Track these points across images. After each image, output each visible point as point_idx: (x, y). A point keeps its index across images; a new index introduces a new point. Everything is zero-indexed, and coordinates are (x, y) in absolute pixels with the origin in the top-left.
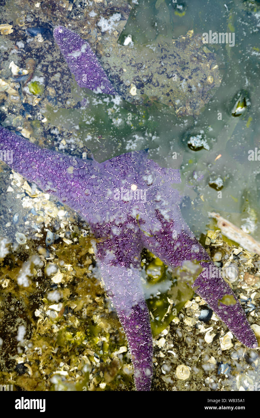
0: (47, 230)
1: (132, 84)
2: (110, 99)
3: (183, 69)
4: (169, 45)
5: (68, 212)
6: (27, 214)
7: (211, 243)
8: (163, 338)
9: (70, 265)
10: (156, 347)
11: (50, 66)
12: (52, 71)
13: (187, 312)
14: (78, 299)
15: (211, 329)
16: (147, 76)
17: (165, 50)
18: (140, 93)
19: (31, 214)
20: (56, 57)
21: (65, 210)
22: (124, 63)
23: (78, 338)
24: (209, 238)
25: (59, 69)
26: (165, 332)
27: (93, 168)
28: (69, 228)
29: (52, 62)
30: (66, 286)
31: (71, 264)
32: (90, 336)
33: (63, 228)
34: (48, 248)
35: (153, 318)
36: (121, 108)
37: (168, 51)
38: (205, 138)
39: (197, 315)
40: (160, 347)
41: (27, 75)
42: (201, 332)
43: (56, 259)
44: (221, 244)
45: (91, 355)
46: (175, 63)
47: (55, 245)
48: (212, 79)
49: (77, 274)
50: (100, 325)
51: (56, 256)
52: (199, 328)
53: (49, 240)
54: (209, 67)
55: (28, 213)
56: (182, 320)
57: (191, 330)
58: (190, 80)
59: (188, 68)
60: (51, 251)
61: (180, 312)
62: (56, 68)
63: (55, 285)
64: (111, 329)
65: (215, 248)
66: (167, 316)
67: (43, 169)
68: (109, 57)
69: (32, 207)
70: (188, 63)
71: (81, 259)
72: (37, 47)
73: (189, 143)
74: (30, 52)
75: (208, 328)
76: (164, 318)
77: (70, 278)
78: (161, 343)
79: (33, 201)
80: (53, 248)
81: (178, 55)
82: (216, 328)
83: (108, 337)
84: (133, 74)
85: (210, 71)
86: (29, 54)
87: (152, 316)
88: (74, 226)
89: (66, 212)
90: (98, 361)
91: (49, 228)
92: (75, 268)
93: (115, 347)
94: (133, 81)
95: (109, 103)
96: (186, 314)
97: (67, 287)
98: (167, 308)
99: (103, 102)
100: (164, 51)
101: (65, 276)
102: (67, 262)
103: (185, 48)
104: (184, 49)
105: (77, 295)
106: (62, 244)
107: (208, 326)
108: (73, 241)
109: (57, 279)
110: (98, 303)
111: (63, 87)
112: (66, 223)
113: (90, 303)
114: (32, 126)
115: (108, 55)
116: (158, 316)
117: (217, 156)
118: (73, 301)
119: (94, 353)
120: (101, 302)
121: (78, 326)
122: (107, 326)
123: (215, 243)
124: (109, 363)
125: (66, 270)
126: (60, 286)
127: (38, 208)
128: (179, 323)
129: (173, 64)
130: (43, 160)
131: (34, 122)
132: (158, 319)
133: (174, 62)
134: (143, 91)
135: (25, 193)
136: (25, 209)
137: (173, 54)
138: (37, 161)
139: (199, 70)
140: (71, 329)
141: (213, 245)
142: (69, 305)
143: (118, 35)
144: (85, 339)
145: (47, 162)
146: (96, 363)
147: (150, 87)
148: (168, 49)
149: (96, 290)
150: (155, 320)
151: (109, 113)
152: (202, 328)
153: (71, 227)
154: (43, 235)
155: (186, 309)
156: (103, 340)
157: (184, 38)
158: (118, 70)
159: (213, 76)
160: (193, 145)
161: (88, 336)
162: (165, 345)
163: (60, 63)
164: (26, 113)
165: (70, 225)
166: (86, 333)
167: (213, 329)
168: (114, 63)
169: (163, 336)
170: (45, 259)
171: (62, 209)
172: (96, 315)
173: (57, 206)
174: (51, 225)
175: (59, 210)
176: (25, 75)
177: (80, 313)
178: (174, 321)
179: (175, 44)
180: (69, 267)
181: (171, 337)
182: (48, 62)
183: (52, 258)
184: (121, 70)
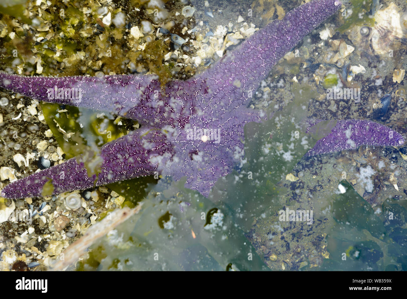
0: (187, 40)
1: (298, 179)
2: (292, 150)
3: (294, 235)
4: (322, 229)
5: (197, 68)
6: (210, 26)
7: (111, 197)
8: (36, 113)
9: (143, 49)
10: (30, 103)
11: (346, 105)
12: (340, 106)
13: (53, 147)
14: (107, 44)
15: (27, 165)
16: (300, 196)
17: (319, 224)
18: (287, 183)
19: (209, 31)
20: (353, 114)
21: (200, 65)
22: (322, 179)
23: (69, 30)
24: (118, 197)
25: (340, 112)
26: (41, 118)
27: (239, 105)
28: (180, 62)
29: (349, 109)
30: (125, 37)
31: (145, 50)
32: (67, 41)
33: (182, 57)
34: (168, 33)
35: (60, 111)
36: (279, 157)
37: (316, 227)
38: (218, 229)
39: (46, 156)
40: (28, 107)
41: (346, 79)
42: (28, 153)
43: (155, 37)
44: (106, 206)
45: (47, 36)
46: (302, 229)
47: (169, 42)
48: (273, 259)
49: (132, 53)
50: (73, 56)
51: (158, 39)
52: (32, 153)
53: (177, 38)
54: (286, 261)
55: (211, 28)
56: (47, 139)
57: (33, 144)
58: (280, 237)
59: (293, 239)
60: (164, 36)
61: (55, 141)
62: (342, 111)
63: (130, 27)
64: (65, 66)
65: (105, 199)
66: (57, 126)
67: (255, 54)
68: (333, 166)
69: (215, 34)
70: (298, 241)
71: (146, 62)
72: (370, 99)
73: (219, 211)
74: (367, 91)
75: (30, 161)
76: (56, 122)
77: (132, 44)
78: (32, 110)
79: (221, 37)
80: (167, 39)
81: (310, 234)
82: (25, 170)
83: (59, 59)
84: (308, 183)
85: (282, 260)
86: (366, 89)
87: (62, 111)
88: (181, 68)
89: (198, 65)
90: (39, 40)
91: (189, 43)
92: (139, 52)
93: (45, 62)
94: (300, 181)
95: (288, 148)
96: (50, 145)
97: (123, 38)
98: (65, 129)
99: (291, 142)
100: (318, 222)
101: (135, 40)
102: (148, 47)
103: (314, 244)
104: (312, 242)
105: (112, 45)
106: (167, 49)
107: (31, 162)
108: (167, 61)
109: (135, 32)
110: (96, 63)
111: (321, 110)
112: (186, 61)
113: (98, 54)
114: (294, 64)
115: (335, 166)
116: (60, 116)
117: (195, 233)
118: (107, 39)
119: (48, 39)
120: (95, 66)
121: (81, 34)
122: (70, 62)
123: (110, 201)
124: (32, 50)
125: (141, 44)
126: (127, 31)
127: (211, 39)
128: (45, 135)
129: (302, 227)
130: (264, 57)
131: (297, 68)
132: (57, 116)
133: (304, 228)
134: (287, 187)
135: (232, 32)
136: (216, 27)
137: (312, 230)
138: (265, 51)
139: (287, 250)
140: (80, 26)
141: (109, 198)
142: (105, 33)
143: (351, 183)
144: (65, 36)
145: (260, 61)
146: (37, 37)
147: (288, 195)
148: (318, 228)
149: (109, 65)
150: (57, 113)
151: (278, 144)
152: (31, 156)
153: (180, 64)
154: (184, 34)
155: (56, 147)
156: (57, 53)
157: (324, 247)
158: (317, 170)
159: (276, 261)
160: (215, 214)
161: (67, 39)
162: (29, 113)
163: (345, 116)
164: (309, 63)
165: (183, 65)
166: (71, 39)
167: (26, 166)
168: (326, 169)
169: (39, 114)
170: (160, 27)
171: (202, 63)
172: (85, 57)
173: (206, 59)
174: (190, 46)
175: (203, 60)
176: (347, 77)
177: (93, 41)
178: (49, 131)
179: (321, 236)
180: (143, 47)
181: (34, 121)
182: (350, 105)
183: (158, 34)
184: (316, 174)
